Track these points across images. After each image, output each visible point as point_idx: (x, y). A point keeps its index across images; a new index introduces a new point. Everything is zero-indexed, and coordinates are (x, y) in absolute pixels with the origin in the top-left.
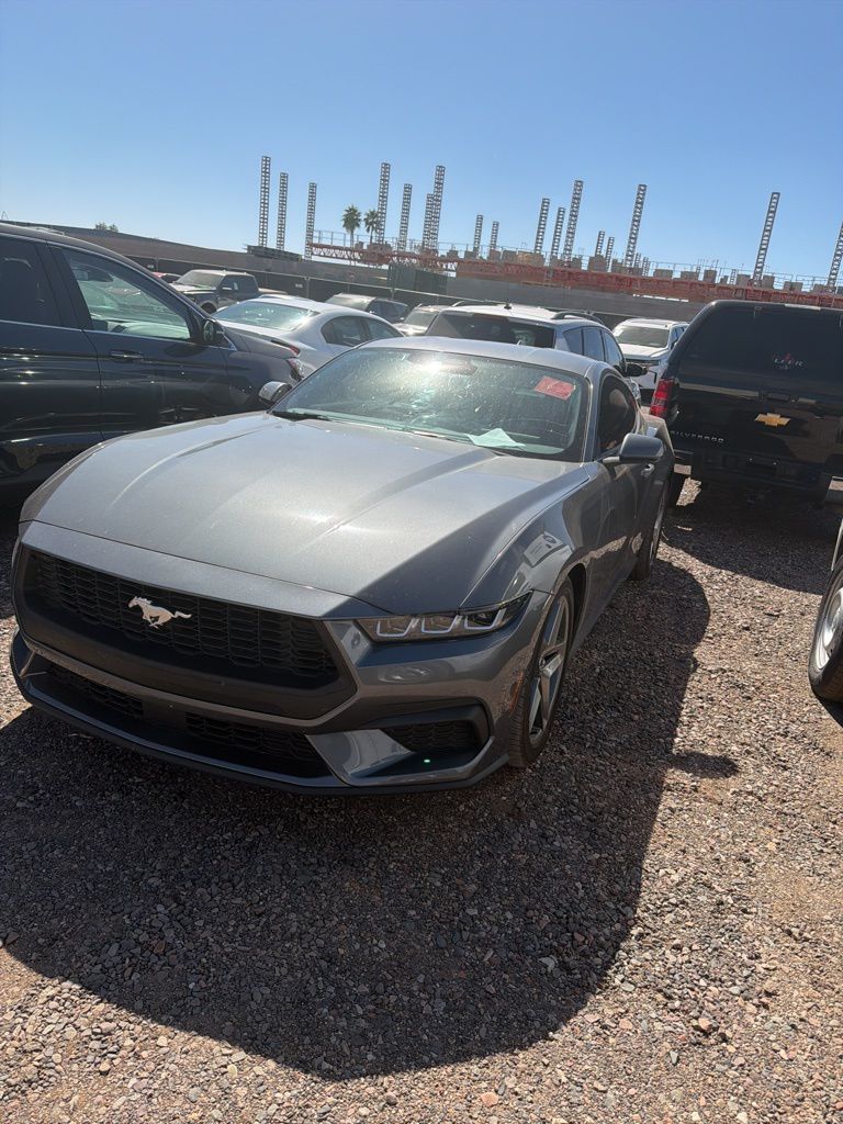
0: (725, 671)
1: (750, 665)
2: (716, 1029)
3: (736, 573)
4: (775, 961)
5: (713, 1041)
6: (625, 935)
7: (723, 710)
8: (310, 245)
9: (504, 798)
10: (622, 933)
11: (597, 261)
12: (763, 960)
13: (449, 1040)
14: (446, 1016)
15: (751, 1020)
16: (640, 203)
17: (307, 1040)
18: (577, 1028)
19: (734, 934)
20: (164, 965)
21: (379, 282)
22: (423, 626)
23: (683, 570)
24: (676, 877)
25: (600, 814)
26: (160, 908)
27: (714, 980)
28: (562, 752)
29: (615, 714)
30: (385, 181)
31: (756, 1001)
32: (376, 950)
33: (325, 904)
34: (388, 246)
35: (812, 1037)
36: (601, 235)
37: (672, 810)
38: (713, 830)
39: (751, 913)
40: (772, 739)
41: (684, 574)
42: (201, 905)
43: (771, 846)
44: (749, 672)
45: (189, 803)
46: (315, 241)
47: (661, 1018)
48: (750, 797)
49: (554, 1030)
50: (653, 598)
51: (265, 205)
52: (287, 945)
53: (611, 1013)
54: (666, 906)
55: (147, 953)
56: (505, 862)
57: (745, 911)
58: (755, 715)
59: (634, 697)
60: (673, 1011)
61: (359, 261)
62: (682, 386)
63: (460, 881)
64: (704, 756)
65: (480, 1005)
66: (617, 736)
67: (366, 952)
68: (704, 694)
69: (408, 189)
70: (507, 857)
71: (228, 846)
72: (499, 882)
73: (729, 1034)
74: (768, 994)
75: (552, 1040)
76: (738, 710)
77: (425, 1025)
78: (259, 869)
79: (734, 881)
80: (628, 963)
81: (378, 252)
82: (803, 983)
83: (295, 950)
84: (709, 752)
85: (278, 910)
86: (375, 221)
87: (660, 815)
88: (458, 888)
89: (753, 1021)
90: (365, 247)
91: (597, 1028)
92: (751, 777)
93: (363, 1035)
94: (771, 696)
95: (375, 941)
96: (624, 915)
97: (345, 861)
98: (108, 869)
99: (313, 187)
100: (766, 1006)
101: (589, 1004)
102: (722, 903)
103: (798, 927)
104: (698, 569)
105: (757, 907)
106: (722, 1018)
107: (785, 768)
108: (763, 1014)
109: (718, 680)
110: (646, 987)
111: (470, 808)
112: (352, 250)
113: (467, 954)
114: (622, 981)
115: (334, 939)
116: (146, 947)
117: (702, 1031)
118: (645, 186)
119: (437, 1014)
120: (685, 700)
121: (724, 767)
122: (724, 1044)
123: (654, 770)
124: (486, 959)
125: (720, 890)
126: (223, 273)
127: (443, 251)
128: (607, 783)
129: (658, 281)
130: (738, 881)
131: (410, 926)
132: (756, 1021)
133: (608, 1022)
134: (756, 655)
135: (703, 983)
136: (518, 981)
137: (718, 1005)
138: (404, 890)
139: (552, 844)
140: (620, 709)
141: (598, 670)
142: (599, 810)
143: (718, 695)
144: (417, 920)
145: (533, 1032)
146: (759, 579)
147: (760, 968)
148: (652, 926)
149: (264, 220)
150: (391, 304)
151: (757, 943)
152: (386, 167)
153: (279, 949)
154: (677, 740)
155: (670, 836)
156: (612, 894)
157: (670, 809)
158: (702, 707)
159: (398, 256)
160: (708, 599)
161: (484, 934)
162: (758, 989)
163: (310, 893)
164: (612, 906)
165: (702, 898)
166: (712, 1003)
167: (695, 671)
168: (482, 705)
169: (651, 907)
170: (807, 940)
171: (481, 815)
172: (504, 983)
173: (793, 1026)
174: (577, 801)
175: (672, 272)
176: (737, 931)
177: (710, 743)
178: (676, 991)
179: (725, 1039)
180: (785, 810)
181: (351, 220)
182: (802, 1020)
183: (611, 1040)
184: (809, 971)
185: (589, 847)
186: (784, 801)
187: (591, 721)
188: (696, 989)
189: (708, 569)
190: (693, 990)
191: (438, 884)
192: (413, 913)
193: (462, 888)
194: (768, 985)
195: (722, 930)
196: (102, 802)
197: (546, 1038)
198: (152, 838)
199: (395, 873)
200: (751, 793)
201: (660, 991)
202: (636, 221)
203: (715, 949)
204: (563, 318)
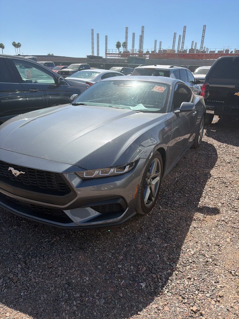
0: (220, 178)
1: (229, 175)
2: (199, 311)
3: (229, 144)
4: (224, 284)
5: (197, 315)
6: (171, 274)
7: (218, 191)
8: (106, 54)
9: (138, 225)
10: (170, 273)
11: (192, 50)
12: (220, 283)
13: (103, 315)
14: (104, 305)
15: (212, 307)
16: (204, 31)
17: (55, 315)
18: (149, 310)
19: (210, 273)
20: (15, 286)
21: (125, 62)
22: (100, 173)
23: (211, 145)
24: (192, 252)
25: (170, 229)
26: (19, 266)
27: (201, 291)
28: (160, 208)
29: (180, 194)
30: (127, 32)
31: (215, 299)
32: (85, 280)
33: (72, 264)
34: (129, 52)
35: (234, 314)
36: (193, 42)
37: (195, 228)
38: (208, 235)
39: (218, 265)
40: (233, 201)
41: (211, 146)
42: (32, 264)
43: (228, 240)
44: (228, 178)
45: (38, 229)
46: (108, 52)
47: (179, 306)
48: (223, 222)
49: (140, 311)
50: (199, 154)
51: (93, 43)
52: (56, 279)
53: (162, 304)
54: (187, 263)
55: (11, 282)
56: (134, 248)
57: (216, 265)
58: (228, 193)
59: (187, 188)
60: (184, 303)
61: (120, 57)
62: (210, 85)
63: (117, 255)
64: (209, 208)
65: (116, 301)
66: (179, 202)
67: (82, 281)
68: (211, 186)
69: (134, 34)
70: (135, 246)
71: (46, 244)
72: (131, 255)
73: (203, 312)
74: (220, 297)
75: (139, 315)
76: (223, 191)
77: (96, 309)
78: (54, 251)
79: (213, 253)
80: (171, 285)
81: (126, 54)
82: (233, 292)
83: (58, 281)
84: (210, 206)
85: (56, 266)
86: (125, 45)
87: (190, 229)
88: (116, 258)
89: (213, 308)
90: (122, 53)
91: (156, 310)
92: (224, 215)
93: (74, 313)
94: (235, 186)
95: (85, 277)
96: (172, 267)
97: (81, 249)
98: (7, 252)
99: (106, 37)
100: (219, 301)
101: (154, 301)
102: (208, 262)
103: (234, 270)
104: (215, 143)
105: (220, 263)
106: (202, 306)
107: (237, 211)
108: (217, 305)
109: (217, 181)
110: (176, 294)
111: (126, 229)
112: (119, 54)
113: (115, 282)
114: (168, 292)
115: (72, 276)
116: (11, 280)
117: (193, 311)
118: (205, 25)
119: (101, 305)
120: (204, 188)
121: (215, 211)
122: (201, 317)
123: (190, 213)
124: (121, 284)
125: (208, 257)
126: (80, 64)
127: (145, 52)
128: (173, 219)
129: (211, 55)
130: (215, 253)
131: (98, 271)
132: (214, 307)
133: (160, 308)
134: (231, 172)
135: (197, 292)
136: (131, 292)
137: (201, 301)
138: (98, 259)
139: (151, 241)
140: (182, 192)
141: (176, 180)
142: (169, 228)
143: (216, 186)
144: (100, 270)
145: (133, 312)
146: (236, 146)
147: (218, 286)
148: (181, 270)
149: (93, 48)
150: (128, 69)
151: (218, 277)
152: (127, 28)
153: (53, 281)
154: (200, 203)
155: (193, 237)
156: (169, 259)
157: (194, 227)
158: (210, 191)
159: (132, 55)
160: (218, 154)
161: (122, 274)
162: (217, 294)
163: (68, 260)
164: (168, 263)
165: (201, 260)
166: (199, 300)
167: (210, 178)
168: (123, 198)
169: (182, 263)
170: (237, 275)
171: (129, 231)
172: (126, 293)
173: (228, 310)
174: (162, 225)
175: (215, 51)
176: (212, 272)
177: (211, 203)
178: (186, 296)
179: (202, 315)
180: (235, 226)
181: (118, 45)
182: (231, 307)
183: (161, 315)
184: (236, 288)
185: (164, 242)
186: (235, 223)
187: (171, 197)
188: (194, 295)
189: (219, 143)
190: (193, 295)
191: (110, 256)
192: (100, 267)
193: (118, 258)
194: (220, 293)
195: (206, 272)
196: (11, 229)
197: (137, 314)
198: (24, 241)
199: (97, 252)
200: (223, 221)
201: (181, 296)
202: (203, 37)
203: (203, 279)
204: (173, 67)
